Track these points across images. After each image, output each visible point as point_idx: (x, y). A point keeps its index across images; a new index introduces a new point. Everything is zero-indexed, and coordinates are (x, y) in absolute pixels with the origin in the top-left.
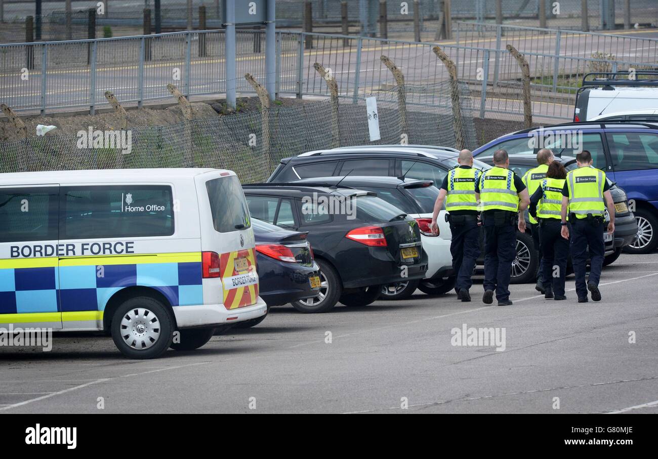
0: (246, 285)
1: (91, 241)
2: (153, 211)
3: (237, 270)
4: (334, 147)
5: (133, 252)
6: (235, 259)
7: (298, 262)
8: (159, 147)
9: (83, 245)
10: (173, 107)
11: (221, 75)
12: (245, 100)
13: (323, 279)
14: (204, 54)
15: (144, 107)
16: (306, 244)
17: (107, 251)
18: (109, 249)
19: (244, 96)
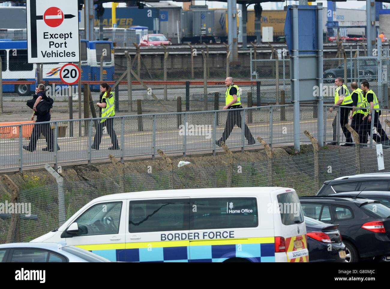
0: (301, 256)
1: (209, 231)
2: (246, 213)
3: (296, 247)
4: (357, 174)
5: (234, 237)
6: (294, 241)
7: (333, 243)
8: (253, 174)
9: (204, 233)
10: (263, 151)
11: (291, 132)
12: (305, 146)
13: (347, 253)
14: (284, 119)
15: (245, 151)
16: (337, 232)
17: (218, 237)
18: (220, 235)
19: (305, 144)
